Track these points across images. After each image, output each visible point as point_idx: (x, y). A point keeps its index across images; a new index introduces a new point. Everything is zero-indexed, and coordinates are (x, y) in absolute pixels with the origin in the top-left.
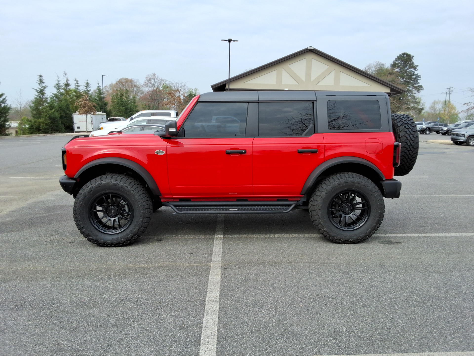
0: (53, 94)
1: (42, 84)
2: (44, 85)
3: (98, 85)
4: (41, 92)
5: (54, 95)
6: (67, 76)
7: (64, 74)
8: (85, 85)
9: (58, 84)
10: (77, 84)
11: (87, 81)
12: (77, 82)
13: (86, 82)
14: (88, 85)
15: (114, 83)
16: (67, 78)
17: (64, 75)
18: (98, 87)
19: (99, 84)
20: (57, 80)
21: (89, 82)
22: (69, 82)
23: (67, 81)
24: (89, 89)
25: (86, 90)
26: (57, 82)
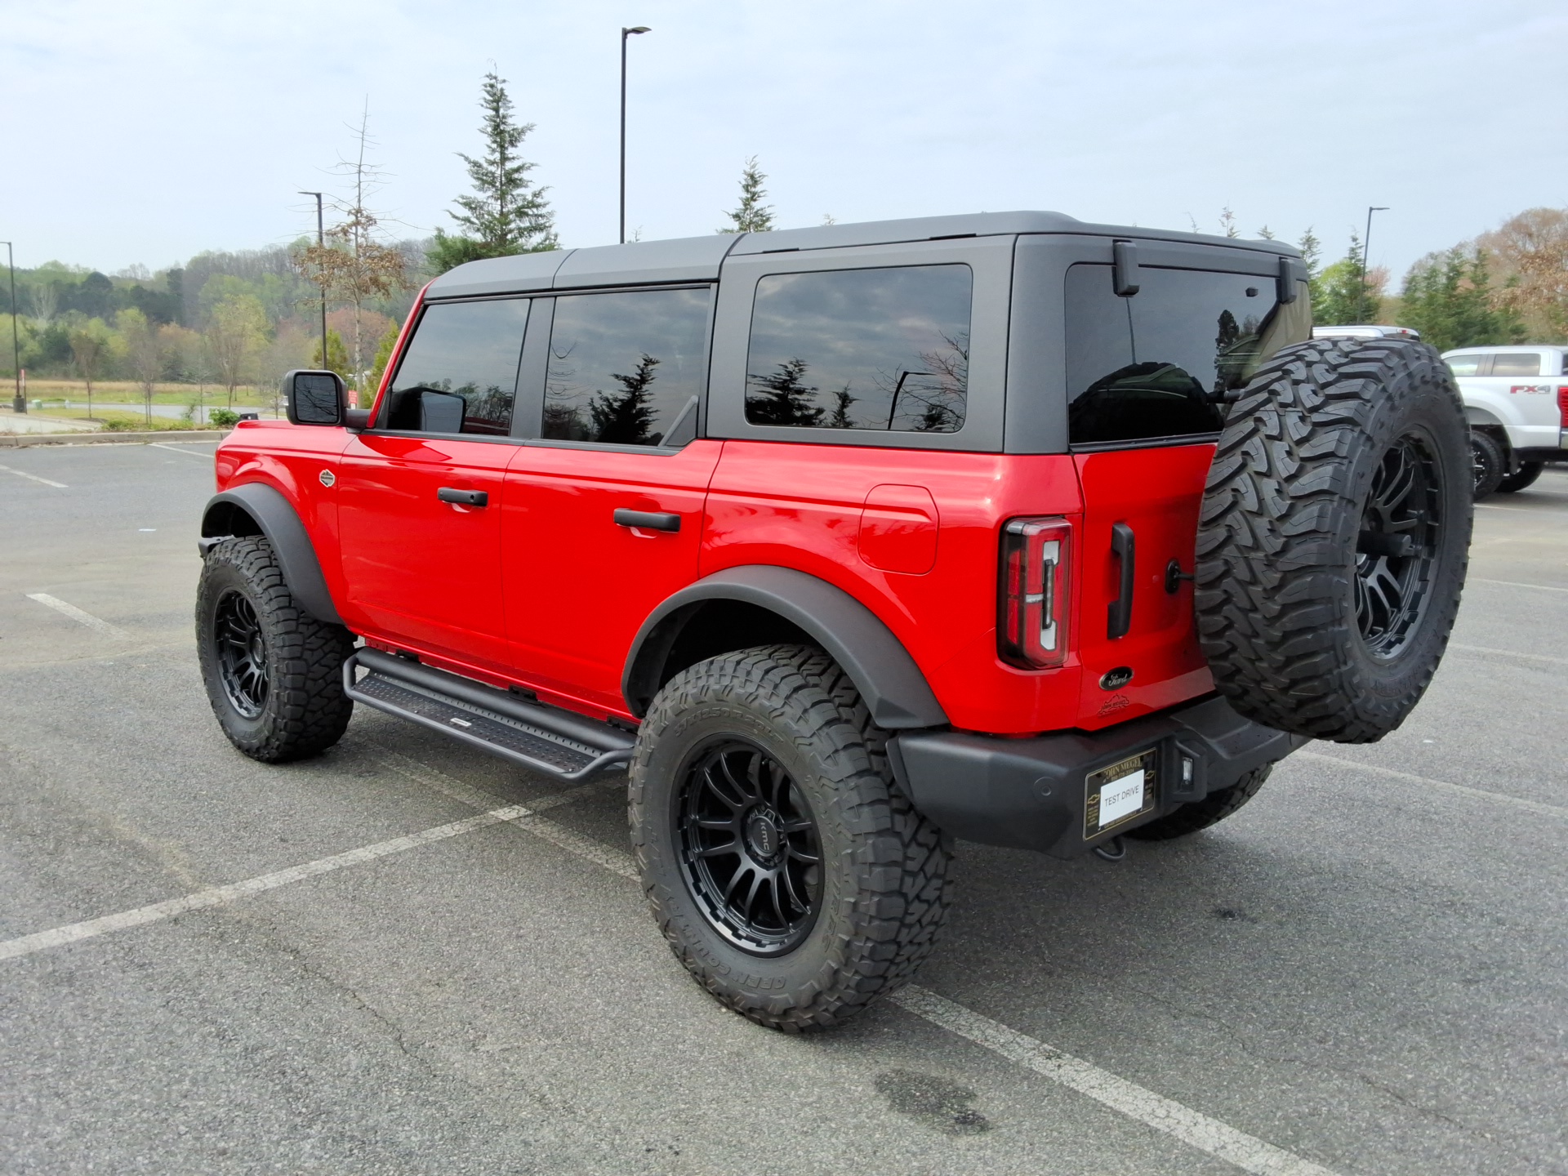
3: (1353, 245)
11: (1309, 231)
13: (1304, 235)
14: (1309, 248)
15: (1495, 228)
17: (1224, 219)
18: (1353, 250)
19: (1354, 240)
21: (1314, 235)
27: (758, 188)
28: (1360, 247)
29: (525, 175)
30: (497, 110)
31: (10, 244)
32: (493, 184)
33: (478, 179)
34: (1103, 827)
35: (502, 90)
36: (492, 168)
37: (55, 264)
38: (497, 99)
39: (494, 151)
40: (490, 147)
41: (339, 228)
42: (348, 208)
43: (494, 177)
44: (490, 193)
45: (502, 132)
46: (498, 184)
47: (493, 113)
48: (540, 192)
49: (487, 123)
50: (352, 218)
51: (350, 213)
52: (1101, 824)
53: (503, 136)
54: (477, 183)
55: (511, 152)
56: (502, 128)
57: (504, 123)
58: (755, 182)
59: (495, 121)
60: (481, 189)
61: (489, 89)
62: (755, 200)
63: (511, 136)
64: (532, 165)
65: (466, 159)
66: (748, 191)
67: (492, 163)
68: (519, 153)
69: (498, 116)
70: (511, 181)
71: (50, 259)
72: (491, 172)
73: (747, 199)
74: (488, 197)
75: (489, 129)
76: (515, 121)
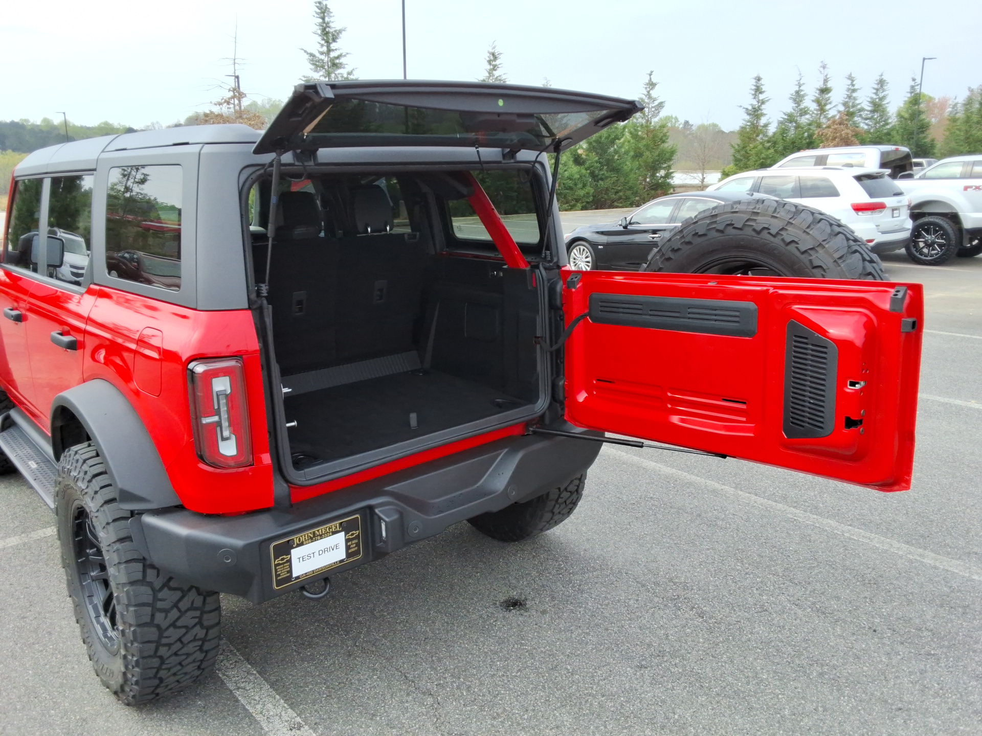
0: (785, 114)
1: (760, 95)
2: (761, 97)
3: (913, 83)
4: (756, 113)
5: (786, 117)
6: (826, 71)
7: (821, 67)
8: (876, 86)
9: (797, 92)
10: (850, 87)
11: (882, 75)
12: (853, 81)
13: (878, 78)
14: (881, 86)
16: (826, 76)
17: (822, 69)
18: (913, 87)
19: (914, 80)
20: (797, 83)
21: (884, 77)
22: (829, 85)
23: (826, 81)
24: (881, 95)
25: (875, 97)
26: (797, 88)
27: (497, 62)
28: (918, 85)
29: (342, 60)
30: (323, 18)
31: (64, 113)
32: (323, 67)
33: (313, 64)
34: (298, 578)
35: (326, 5)
36: (322, 57)
37: (106, 123)
38: (323, 11)
39: (322, 45)
40: (320, 43)
41: (223, 101)
42: (228, 87)
43: (323, 63)
44: (321, 73)
45: (328, 33)
46: (326, 67)
47: (321, 20)
48: (352, 72)
49: (318, 27)
50: (231, 94)
51: (230, 90)
52: (294, 575)
53: (328, 35)
54: (313, 67)
55: (333, 46)
56: (327, 30)
57: (329, 27)
58: (495, 58)
59: (322, 26)
60: (316, 71)
61: (318, 5)
62: (496, 70)
63: (333, 35)
64: (347, 54)
65: (305, 51)
66: (490, 64)
67: (322, 53)
68: (338, 46)
69: (324, 23)
70: (335, 65)
71: (103, 120)
72: (321, 60)
73: (490, 70)
74: (321, 76)
75: (319, 32)
76: (335, 25)
